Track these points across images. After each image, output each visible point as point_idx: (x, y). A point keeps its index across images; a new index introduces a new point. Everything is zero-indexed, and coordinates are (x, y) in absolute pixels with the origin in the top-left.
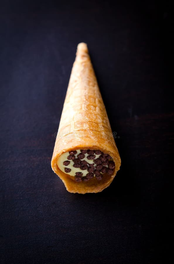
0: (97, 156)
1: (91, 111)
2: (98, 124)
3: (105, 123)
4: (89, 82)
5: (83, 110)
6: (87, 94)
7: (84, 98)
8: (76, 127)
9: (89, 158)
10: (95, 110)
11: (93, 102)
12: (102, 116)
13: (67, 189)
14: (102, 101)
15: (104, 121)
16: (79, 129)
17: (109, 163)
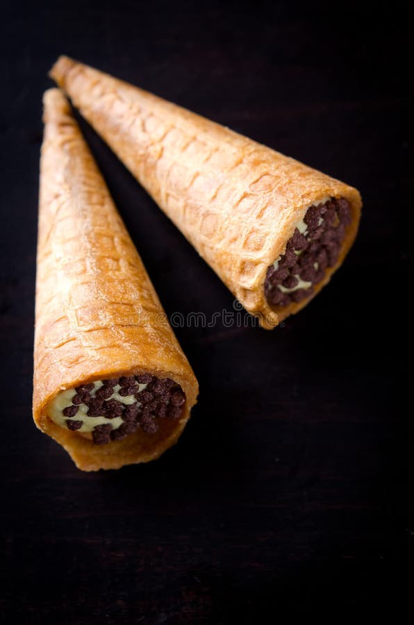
0: (142, 387)
1: (110, 273)
2: (132, 305)
3: (147, 300)
4: (90, 193)
5: (91, 275)
6: (90, 228)
7: (85, 242)
8: (81, 323)
9: (123, 393)
10: (118, 269)
11: (110, 249)
12: (136, 282)
13: (78, 465)
14: (129, 240)
15: (145, 294)
16: (89, 327)
17: (172, 394)
